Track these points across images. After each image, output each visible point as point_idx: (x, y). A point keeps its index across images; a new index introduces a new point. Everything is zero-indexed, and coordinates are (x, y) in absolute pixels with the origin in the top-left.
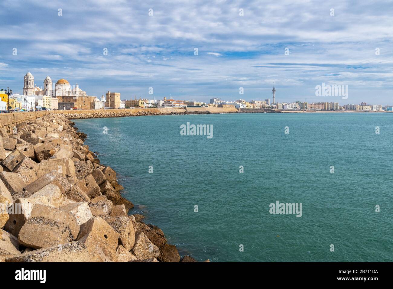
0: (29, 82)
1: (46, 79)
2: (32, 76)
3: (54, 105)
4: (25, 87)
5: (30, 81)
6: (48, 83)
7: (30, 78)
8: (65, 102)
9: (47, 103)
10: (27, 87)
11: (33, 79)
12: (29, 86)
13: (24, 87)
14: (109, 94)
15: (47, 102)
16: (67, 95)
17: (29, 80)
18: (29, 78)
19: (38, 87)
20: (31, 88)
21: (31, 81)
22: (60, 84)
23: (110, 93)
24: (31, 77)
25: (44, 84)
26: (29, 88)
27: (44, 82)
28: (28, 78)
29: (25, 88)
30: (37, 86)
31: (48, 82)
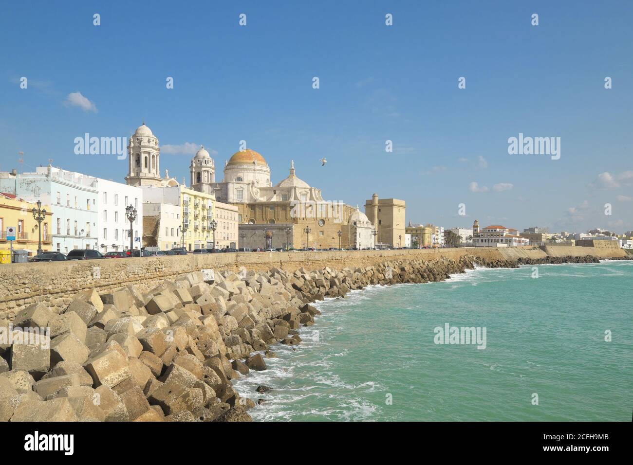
0: (143, 156)
1: (196, 157)
2: (153, 137)
3: (226, 231)
4: (132, 175)
5: (147, 155)
6: (203, 169)
7: (147, 144)
8: (259, 222)
9: (199, 222)
10: (138, 174)
11: (157, 147)
12: (144, 170)
13: (130, 173)
14: (376, 202)
15: (200, 217)
16: (263, 200)
17: (142, 150)
18: (142, 144)
19: (173, 179)
20: (151, 175)
21: (149, 153)
22: (241, 164)
23: (377, 199)
24: (149, 142)
25: (192, 172)
26: (142, 175)
27: (192, 165)
28: (140, 143)
29: (131, 178)
30: (171, 177)
31: (203, 164)
